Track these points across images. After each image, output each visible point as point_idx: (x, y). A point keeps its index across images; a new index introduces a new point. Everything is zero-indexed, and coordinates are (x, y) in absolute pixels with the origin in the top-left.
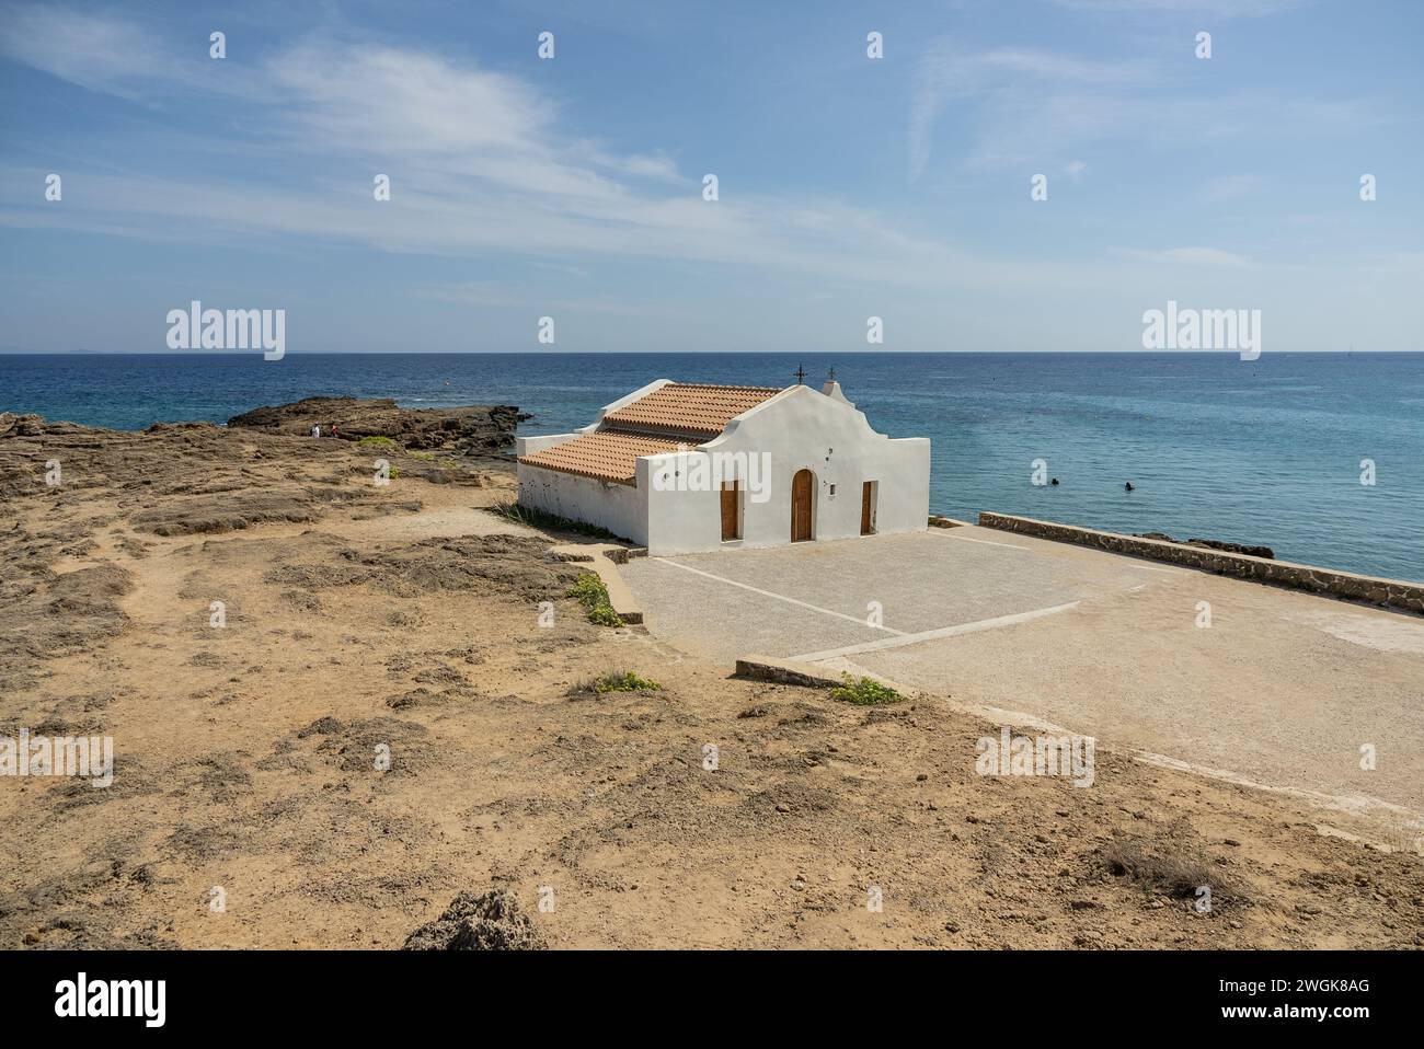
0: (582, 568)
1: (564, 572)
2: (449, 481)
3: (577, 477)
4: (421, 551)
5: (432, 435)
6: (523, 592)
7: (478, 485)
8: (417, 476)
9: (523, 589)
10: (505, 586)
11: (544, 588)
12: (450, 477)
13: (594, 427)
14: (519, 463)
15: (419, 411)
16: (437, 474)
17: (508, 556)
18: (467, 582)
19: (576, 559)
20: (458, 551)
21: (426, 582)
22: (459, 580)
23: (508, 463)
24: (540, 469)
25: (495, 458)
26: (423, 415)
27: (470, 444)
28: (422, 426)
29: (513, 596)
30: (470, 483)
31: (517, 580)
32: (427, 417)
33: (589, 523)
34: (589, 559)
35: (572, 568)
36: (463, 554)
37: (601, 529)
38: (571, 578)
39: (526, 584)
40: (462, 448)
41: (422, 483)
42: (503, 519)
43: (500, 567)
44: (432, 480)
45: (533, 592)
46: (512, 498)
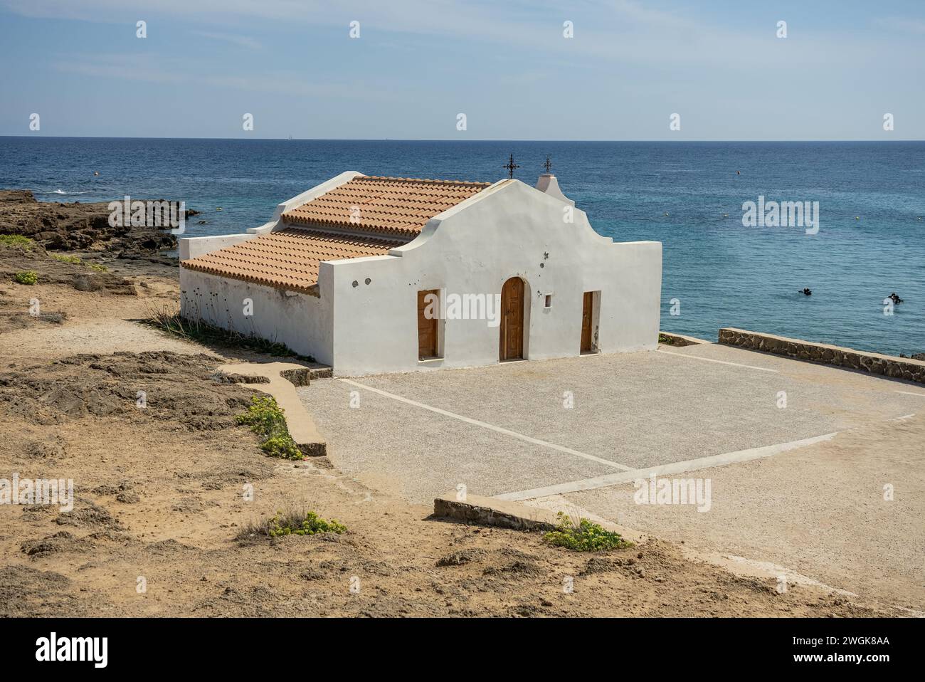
0: (255, 391)
1: (233, 395)
2: (98, 288)
3: (250, 285)
4: (65, 370)
5: (78, 234)
6: (185, 419)
7: (132, 293)
8: (61, 282)
9: (186, 415)
10: (165, 412)
11: (210, 414)
12: (100, 283)
13: (270, 226)
14: (181, 268)
15: (62, 205)
16: (84, 280)
17: (167, 376)
18: (120, 406)
19: (248, 380)
20: (109, 370)
21: (69, 406)
22: (109, 404)
23: (169, 268)
24: (208, 275)
25: (153, 262)
26: (67, 210)
27: (123, 245)
28: (65, 223)
29: (173, 423)
30: (123, 290)
31: (179, 404)
32: (72, 212)
33: (264, 338)
34: (263, 380)
35: (244, 390)
36: (115, 374)
37: (278, 345)
38: (242, 402)
39: (189, 409)
40: (114, 249)
41: (65, 290)
42: (162, 333)
43: (159, 390)
44: (78, 287)
45: (197, 418)
46: (173, 309)
